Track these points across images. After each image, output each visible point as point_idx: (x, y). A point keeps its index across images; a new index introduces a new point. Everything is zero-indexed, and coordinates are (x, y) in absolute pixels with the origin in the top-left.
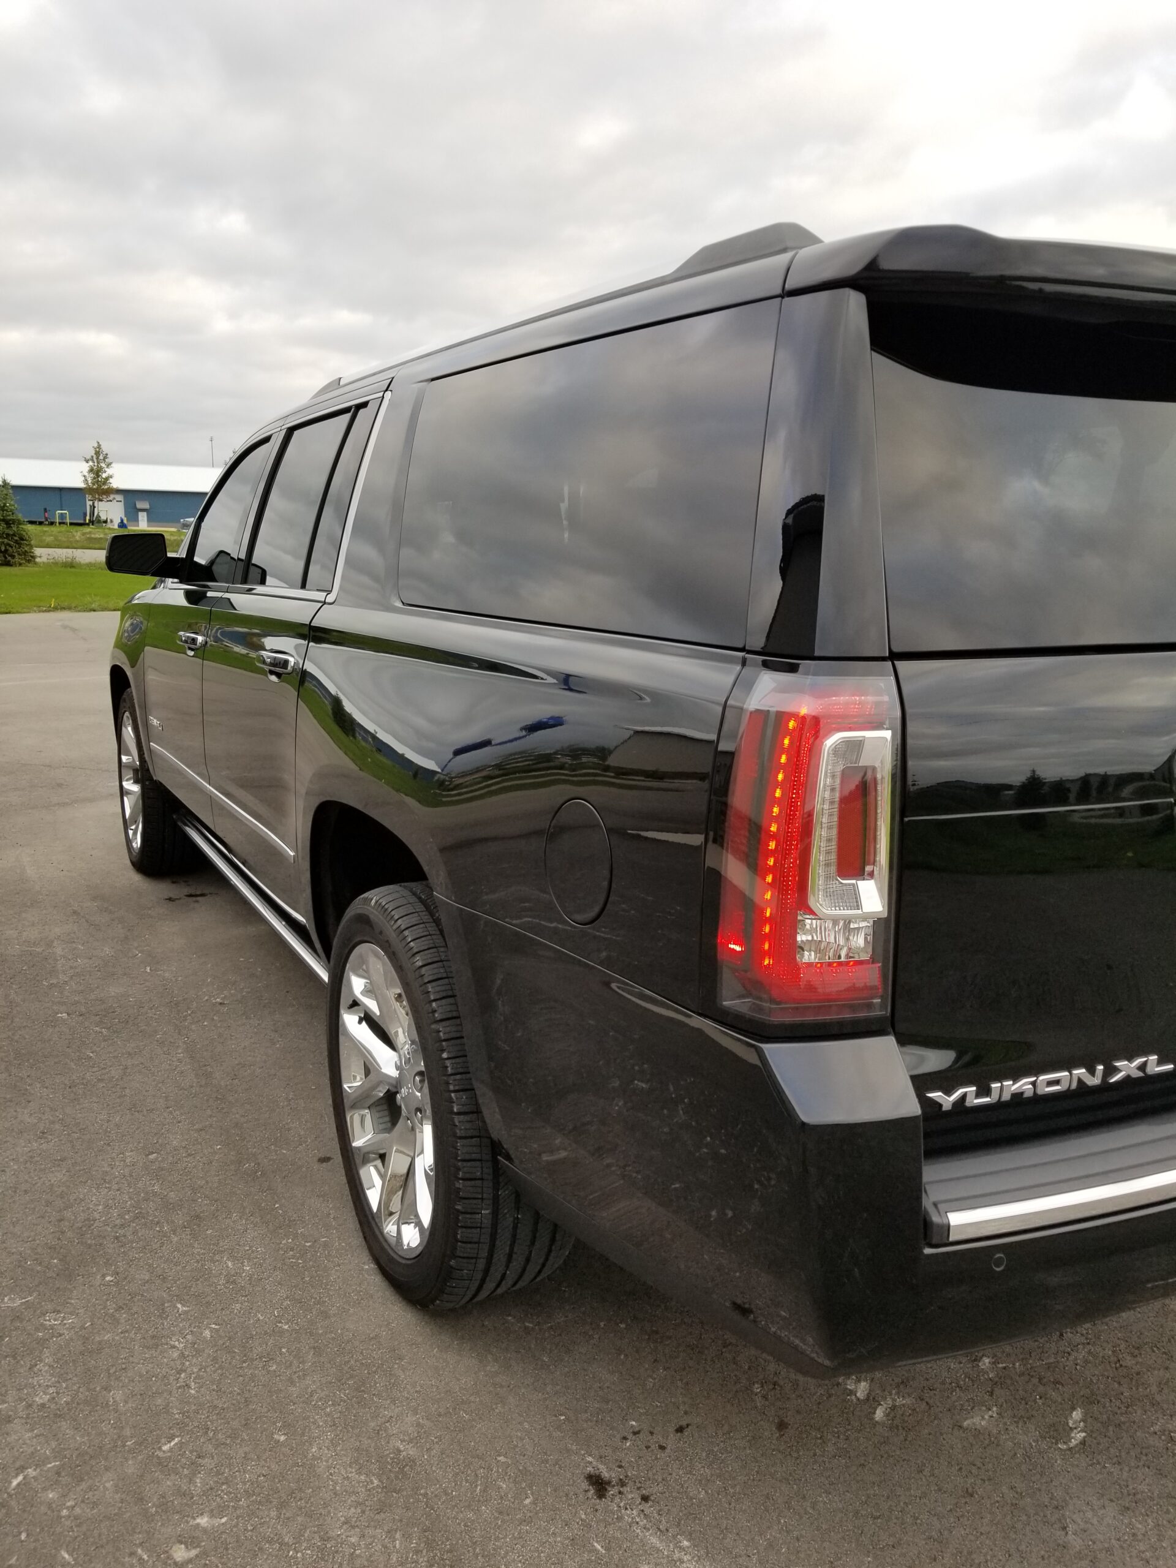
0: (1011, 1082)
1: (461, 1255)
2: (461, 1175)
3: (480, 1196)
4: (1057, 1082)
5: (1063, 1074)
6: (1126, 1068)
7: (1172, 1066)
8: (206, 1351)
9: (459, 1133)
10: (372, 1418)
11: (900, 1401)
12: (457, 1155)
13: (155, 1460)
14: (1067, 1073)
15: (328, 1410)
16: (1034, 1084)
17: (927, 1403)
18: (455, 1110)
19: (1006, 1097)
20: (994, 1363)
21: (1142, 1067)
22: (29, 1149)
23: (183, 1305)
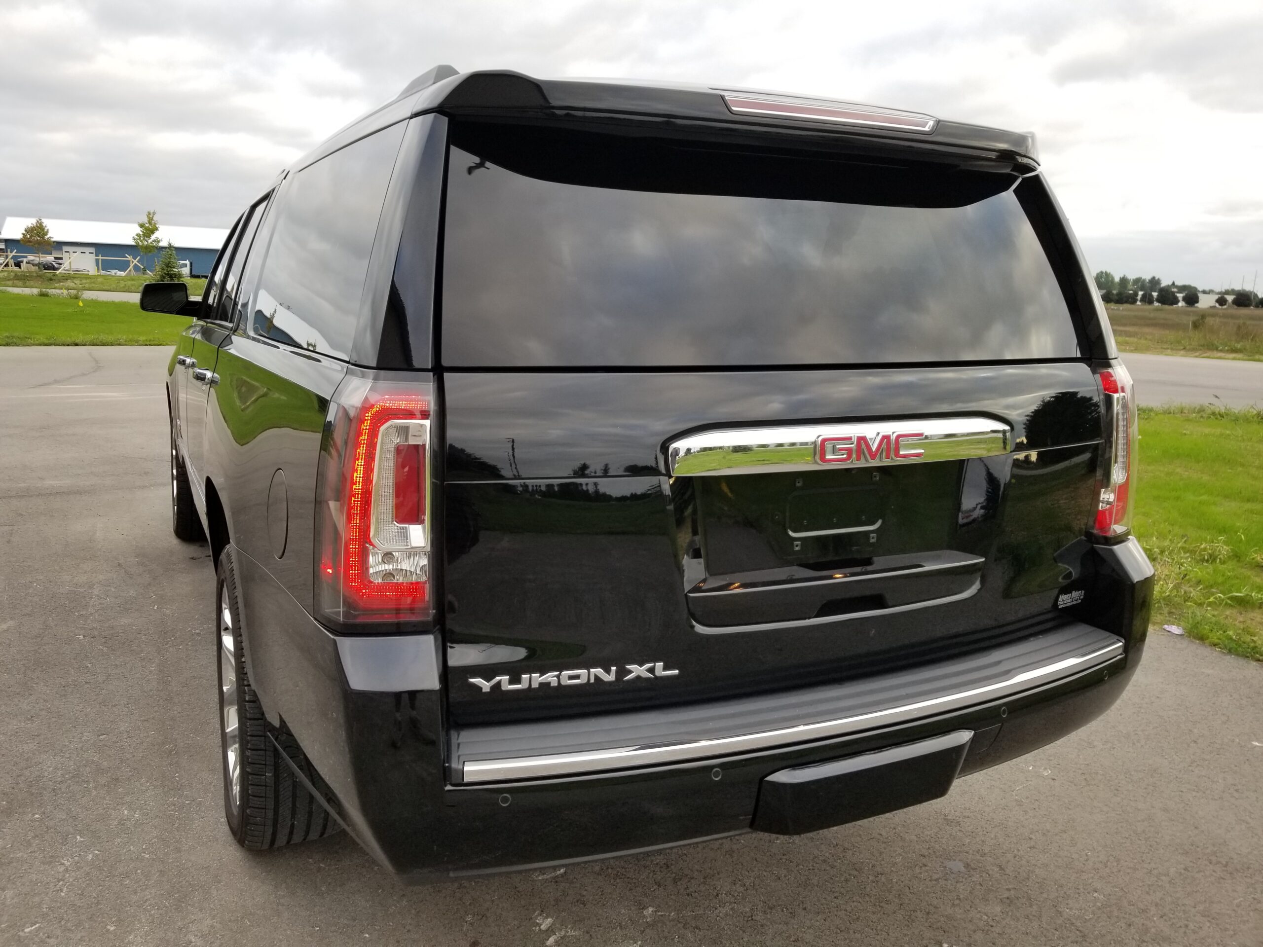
0: (539, 675)
1: (253, 805)
2: (249, 746)
3: (264, 763)
4: (577, 677)
5: (583, 672)
6: (637, 671)
7: (677, 671)
8: (84, 868)
9: (248, 715)
10: (181, 919)
11: (571, 933)
12: (247, 732)
13: (16, 937)
14: (586, 671)
15: (153, 912)
16: (558, 677)
17: (591, 935)
18: (247, 699)
19: (535, 685)
20: (656, 911)
21: (651, 670)
22: (17, 727)
23: (81, 837)
